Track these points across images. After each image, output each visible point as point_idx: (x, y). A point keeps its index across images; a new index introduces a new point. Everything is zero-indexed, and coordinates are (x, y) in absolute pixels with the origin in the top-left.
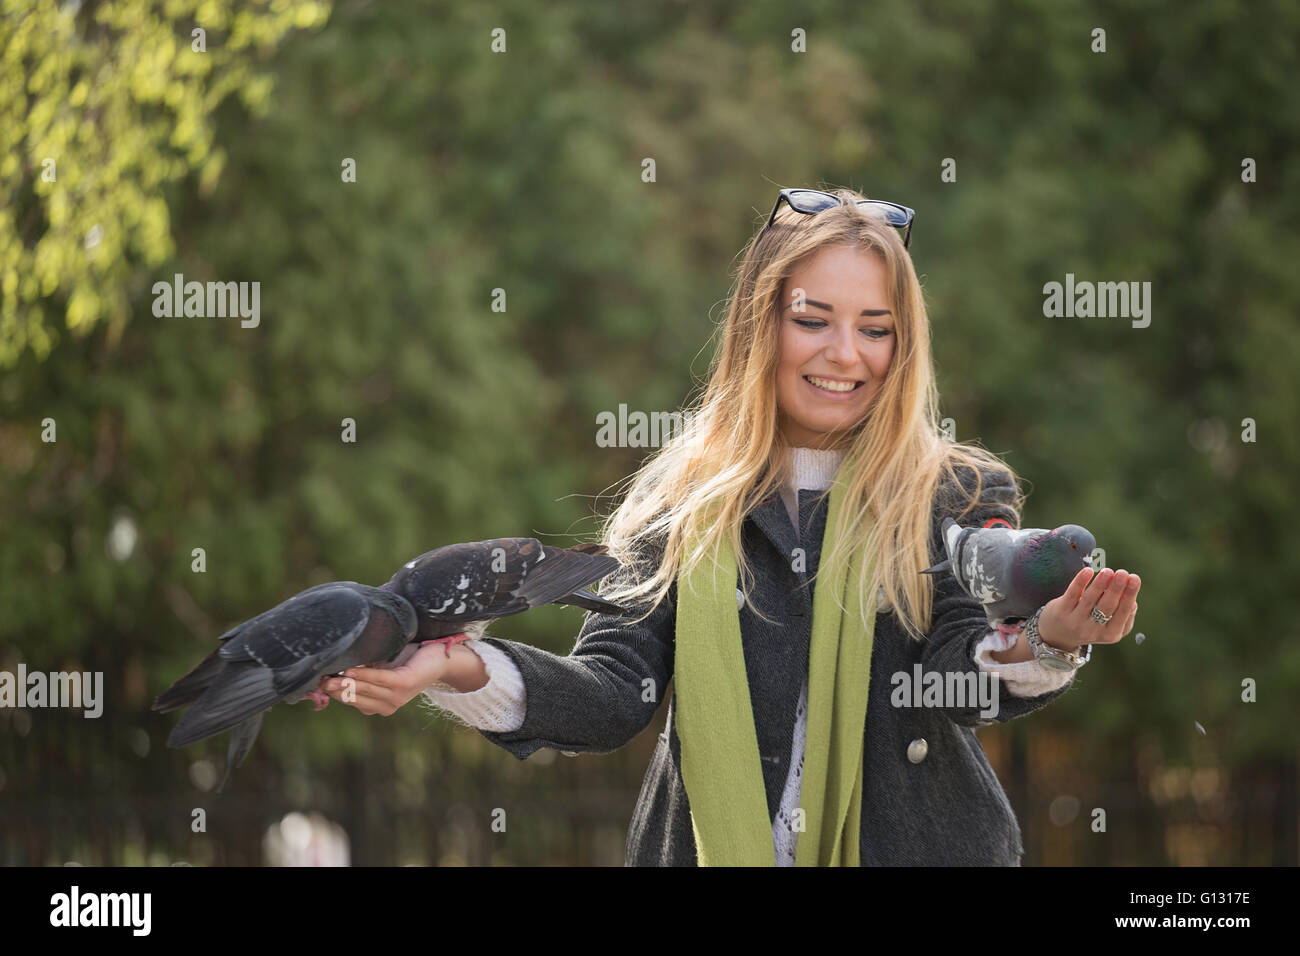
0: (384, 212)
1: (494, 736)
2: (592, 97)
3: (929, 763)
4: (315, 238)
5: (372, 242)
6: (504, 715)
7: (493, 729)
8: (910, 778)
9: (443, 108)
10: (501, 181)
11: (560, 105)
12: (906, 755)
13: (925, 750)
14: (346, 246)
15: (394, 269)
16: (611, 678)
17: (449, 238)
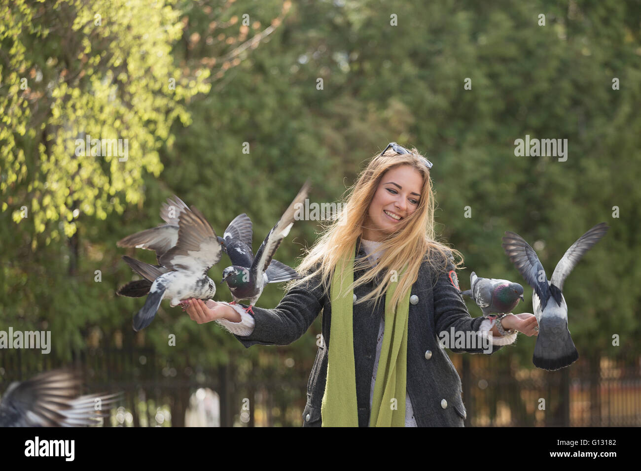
0: (233, 164)
1: (239, 337)
2: (308, 121)
3: (433, 360)
4: (209, 173)
5: (229, 174)
6: (243, 330)
7: (238, 334)
8: (426, 365)
9: (253, 125)
10: (275, 152)
11: (294, 124)
12: (424, 356)
13: (431, 355)
14: (221, 176)
15: (238, 185)
16: (287, 320)
17: (257, 174)
